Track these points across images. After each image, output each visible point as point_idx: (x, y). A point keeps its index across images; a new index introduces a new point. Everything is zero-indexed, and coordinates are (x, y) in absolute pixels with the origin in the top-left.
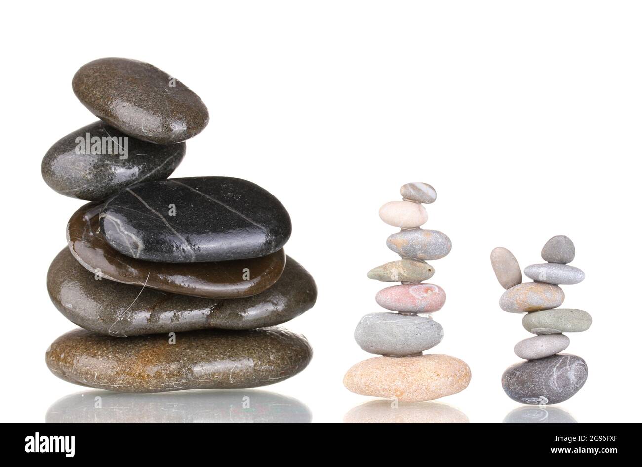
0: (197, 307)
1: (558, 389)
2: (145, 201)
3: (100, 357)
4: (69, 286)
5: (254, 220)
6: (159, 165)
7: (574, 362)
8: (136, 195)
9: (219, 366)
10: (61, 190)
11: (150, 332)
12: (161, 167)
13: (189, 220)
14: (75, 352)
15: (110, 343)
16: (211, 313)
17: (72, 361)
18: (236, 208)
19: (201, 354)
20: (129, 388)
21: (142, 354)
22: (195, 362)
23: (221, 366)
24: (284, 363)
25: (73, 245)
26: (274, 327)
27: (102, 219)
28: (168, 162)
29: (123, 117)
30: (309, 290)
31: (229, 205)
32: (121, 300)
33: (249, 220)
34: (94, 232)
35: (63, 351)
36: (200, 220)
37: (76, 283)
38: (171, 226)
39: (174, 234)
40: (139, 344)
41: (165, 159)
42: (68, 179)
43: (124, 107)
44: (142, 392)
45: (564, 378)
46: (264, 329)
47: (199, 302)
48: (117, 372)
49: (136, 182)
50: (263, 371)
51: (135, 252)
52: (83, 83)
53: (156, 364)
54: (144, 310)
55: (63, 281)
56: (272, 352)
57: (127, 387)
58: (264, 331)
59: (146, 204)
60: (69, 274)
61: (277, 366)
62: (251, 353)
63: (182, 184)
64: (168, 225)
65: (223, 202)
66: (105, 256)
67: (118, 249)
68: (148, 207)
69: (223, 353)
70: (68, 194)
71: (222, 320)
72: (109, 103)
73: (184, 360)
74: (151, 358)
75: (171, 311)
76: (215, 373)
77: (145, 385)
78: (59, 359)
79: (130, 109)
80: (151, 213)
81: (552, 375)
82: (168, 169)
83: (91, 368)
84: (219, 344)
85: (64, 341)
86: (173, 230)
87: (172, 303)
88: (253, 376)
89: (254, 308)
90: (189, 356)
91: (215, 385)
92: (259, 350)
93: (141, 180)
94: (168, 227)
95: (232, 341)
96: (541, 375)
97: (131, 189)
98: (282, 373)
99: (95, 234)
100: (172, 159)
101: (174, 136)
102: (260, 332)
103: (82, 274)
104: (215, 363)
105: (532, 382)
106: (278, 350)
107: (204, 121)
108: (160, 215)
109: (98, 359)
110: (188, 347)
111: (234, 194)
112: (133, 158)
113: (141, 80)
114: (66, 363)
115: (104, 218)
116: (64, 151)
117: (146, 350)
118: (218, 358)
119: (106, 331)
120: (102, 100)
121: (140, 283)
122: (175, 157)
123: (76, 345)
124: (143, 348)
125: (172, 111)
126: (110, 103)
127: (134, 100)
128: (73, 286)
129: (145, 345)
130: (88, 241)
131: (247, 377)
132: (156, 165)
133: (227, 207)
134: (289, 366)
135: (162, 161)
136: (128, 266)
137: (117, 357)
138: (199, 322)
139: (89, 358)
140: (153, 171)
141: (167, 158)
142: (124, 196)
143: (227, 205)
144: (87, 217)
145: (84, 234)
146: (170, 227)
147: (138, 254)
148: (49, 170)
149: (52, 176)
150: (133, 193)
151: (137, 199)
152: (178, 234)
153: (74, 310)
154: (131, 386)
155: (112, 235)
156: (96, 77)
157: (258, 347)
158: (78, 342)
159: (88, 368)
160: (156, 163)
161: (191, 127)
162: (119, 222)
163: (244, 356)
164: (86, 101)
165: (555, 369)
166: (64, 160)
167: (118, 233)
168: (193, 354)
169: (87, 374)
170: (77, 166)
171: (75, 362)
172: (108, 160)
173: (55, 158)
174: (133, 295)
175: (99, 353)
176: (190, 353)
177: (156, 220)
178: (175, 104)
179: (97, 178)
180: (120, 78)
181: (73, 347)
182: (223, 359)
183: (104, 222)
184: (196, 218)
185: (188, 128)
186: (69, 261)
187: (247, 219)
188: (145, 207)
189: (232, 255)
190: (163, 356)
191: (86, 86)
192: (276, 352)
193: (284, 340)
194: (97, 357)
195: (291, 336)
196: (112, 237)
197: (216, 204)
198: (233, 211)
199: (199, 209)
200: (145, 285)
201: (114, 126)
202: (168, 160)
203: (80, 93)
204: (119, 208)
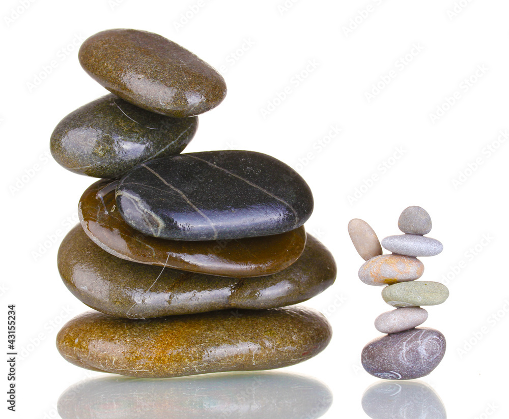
0: (217, 287)
1: (408, 363)
2: (162, 177)
3: (117, 341)
4: (83, 268)
5: (276, 195)
6: (174, 140)
7: (427, 336)
8: (153, 171)
9: (241, 348)
10: (72, 167)
11: (169, 314)
12: (176, 141)
13: (210, 196)
14: (91, 336)
15: (127, 326)
16: (232, 293)
17: (88, 345)
18: (257, 183)
19: (222, 336)
20: (149, 372)
21: (161, 337)
22: (217, 344)
23: (244, 348)
24: (306, 343)
25: (88, 225)
26: (293, 306)
27: (119, 196)
28: (182, 136)
29: (139, 90)
30: (329, 267)
31: (249, 179)
32: (138, 281)
33: (271, 195)
34: (109, 210)
35: (77, 335)
36: (221, 196)
37: (90, 264)
38: (192, 202)
39: (195, 211)
40: (157, 327)
41: (180, 133)
42: (80, 155)
43: (139, 79)
44: (162, 377)
45: (414, 353)
46: (282, 308)
47: (219, 281)
48: (136, 357)
49: (151, 157)
50: (285, 352)
51: (155, 230)
52: (92, 56)
53: (176, 347)
54: (163, 291)
55: (77, 263)
56: (293, 332)
57: (146, 372)
58: (283, 310)
59: (164, 181)
60: (82, 255)
61: (300, 346)
62: (273, 334)
63: (199, 159)
64: (188, 202)
65: (243, 177)
66: (122, 236)
67: (138, 227)
68: (166, 183)
69: (244, 334)
70: (79, 172)
71: (244, 300)
72: (122, 76)
73: (205, 342)
74: (170, 341)
75: (190, 291)
76: (237, 355)
77: (165, 369)
78: (73, 344)
79: (146, 82)
80: (170, 190)
81: (401, 350)
82: (182, 144)
83: (109, 352)
84: (239, 325)
85: (76, 325)
86: (194, 206)
87: (191, 283)
88: (276, 357)
89: (276, 286)
90: (210, 337)
91: (237, 367)
92: (281, 330)
93: (156, 155)
94: (189, 204)
95: (252, 321)
96: (390, 349)
97: (147, 165)
98: (305, 354)
99: (110, 213)
100: (186, 133)
101: (193, 109)
102: (279, 311)
103: (96, 255)
104: (238, 344)
105: (381, 357)
106: (300, 330)
107: (222, 93)
108: (179, 191)
109: (115, 343)
110: (209, 329)
111: (253, 168)
112: (146, 133)
113: (154, 51)
114: (81, 348)
115: (121, 195)
116: (74, 127)
117: (164, 332)
118: (240, 339)
119: (124, 313)
120: (114, 72)
121: (160, 263)
122: (188, 131)
123: (90, 329)
124: (161, 330)
125: (190, 83)
126: (124, 76)
127: (149, 72)
128: (87, 267)
129: (163, 327)
130: (103, 220)
131: (270, 359)
132: (170, 140)
133: (248, 182)
134: (311, 346)
135: (176, 135)
136: (147, 245)
137: (135, 340)
138: (219, 302)
139: (106, 343)
140: (168, 146)
141: (181, 132)
142: (140, 172)
143: (247, 180)
144: (100, 195)
145: (98, 212)
146: (191, 204)
147: (159, 233)
148: (59, 146)
149: (62, 153)
150: (150, 169)
151: (154, 175)
152: (199, 211)
153: (89, 293)
154: (151, 371)
155: (130, 213)
156: (106, 49)
157: (280, 327)
158: (92, 325)
159: (105, 353)
160: (170, 138)
161: (210, 99)
162: (137, 199)
163: (266, 336)
164: (96, 74)
165: (405, 343)
166: (75, 137)
167: (137, 211)
168: (214, 336)
169: (105, 359)
170: (90, 142)
171: (90, 346)
172: (121, 136)
173: (66, 133)
174: (150, 276)
175: (117, 337)
176: (211, 335)
177: (175, 196)
178: (192, 76)
179: (111, 154)
180: (131, 50)
181: (87, 331)
182: (245, 341)
183: (122, 200)
184: (216, 194)
185: (208, 100)
186: (81, 242)
187: (269, 194)
188: (163, 183)
189: (255, 232)
190: (184, 339)
191: (95, 59)
192: (298, 331)
193: (305, 319)
194: (114, 341)
195: (310, 314)
196: (131, 215)
197: (236, 178)
198: (254, 186)
199: (219, 184)
200: (165, 265)
201: (129, 99)
202: (182, 134)
203: (89, 66)
204: (136, 185)
